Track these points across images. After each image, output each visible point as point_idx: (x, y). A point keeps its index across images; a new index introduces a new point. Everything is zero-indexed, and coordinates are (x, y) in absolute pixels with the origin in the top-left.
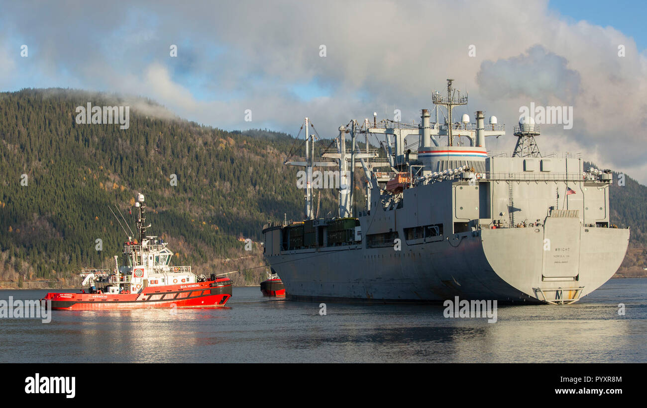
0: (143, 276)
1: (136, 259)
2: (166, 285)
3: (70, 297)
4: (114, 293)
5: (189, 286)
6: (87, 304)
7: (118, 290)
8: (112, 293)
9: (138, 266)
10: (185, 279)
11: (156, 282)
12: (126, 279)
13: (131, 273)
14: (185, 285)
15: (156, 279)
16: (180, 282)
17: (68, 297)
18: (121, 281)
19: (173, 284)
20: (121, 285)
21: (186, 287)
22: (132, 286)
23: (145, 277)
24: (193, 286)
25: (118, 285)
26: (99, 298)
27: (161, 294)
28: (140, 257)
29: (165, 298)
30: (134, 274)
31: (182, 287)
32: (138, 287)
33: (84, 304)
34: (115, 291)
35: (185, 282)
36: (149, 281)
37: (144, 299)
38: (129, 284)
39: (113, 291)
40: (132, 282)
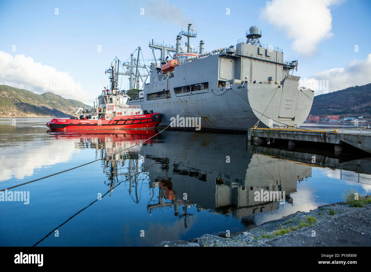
0: (113, 110)
1: (109, 99)
2: (127, 115)
3: (65, 121)
4: (95, 120)
5: (140, 116)
6: (76, 126)
7: (97, 118)
8: (93, 120)
9: (110, 104)
10: (137, 112)
11: (121, 113)
12: (102, 111)
13: (106, 107)
14: (138, 115)
15: (121, 112)
16: (135, 114)
17: (63, 121)
18: (99, 112)
19: (131, 115)
20: (100, 115)
21: (138, 117)
22: (106, 116)
23: (114, 110)
24: (142, 116)
25: (98, 115)
26: (84, 122)
27: (124, 120)
28: (111, 99)
29: (126, 123)
30: (108, 108)
31: (136, 117)
32: (110, 116)
33: (74, 126)
34: (96, 118)
35: (137, 114)
36: (117, 112)
37: (113, 123)
38: (104, 114)
39: (94, 118)
40: (106, 113)
